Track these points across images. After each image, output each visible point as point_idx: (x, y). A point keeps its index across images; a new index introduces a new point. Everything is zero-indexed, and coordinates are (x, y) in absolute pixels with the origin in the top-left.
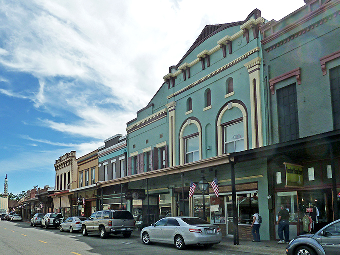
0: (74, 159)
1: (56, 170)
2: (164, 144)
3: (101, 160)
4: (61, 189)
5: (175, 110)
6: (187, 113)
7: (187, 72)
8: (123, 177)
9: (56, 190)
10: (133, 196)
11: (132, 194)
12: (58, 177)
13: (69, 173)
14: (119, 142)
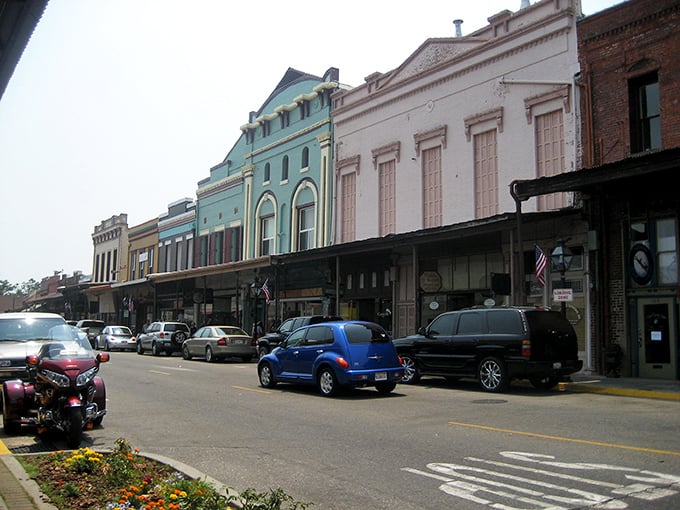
0: (124, 228)
1: (94, 243)
2: (237, 224)
3: (163, 235)
4: (102, 280)
5: (252, 175)
6: (264, 184)
7: (266, 125)
8: (190, 268)
9: (93, 282)
10: (194, 298)
11: (192, 295)
12: (98, 256)
13: (115, 251)
14: (187, 210)
